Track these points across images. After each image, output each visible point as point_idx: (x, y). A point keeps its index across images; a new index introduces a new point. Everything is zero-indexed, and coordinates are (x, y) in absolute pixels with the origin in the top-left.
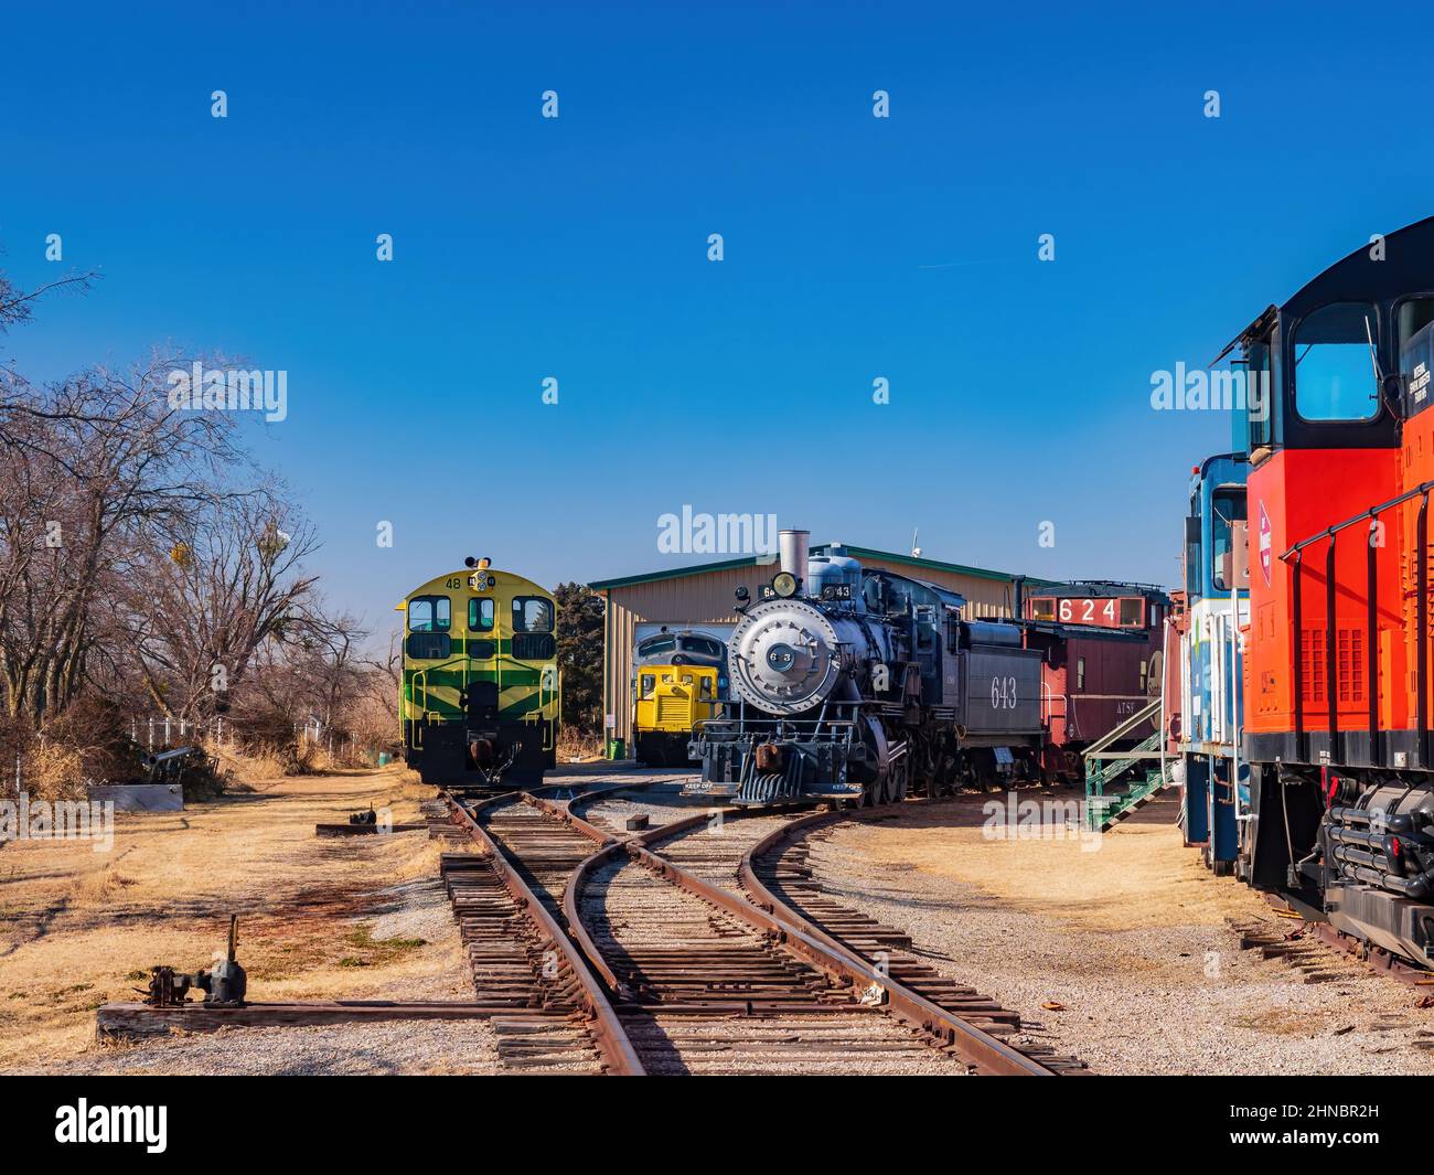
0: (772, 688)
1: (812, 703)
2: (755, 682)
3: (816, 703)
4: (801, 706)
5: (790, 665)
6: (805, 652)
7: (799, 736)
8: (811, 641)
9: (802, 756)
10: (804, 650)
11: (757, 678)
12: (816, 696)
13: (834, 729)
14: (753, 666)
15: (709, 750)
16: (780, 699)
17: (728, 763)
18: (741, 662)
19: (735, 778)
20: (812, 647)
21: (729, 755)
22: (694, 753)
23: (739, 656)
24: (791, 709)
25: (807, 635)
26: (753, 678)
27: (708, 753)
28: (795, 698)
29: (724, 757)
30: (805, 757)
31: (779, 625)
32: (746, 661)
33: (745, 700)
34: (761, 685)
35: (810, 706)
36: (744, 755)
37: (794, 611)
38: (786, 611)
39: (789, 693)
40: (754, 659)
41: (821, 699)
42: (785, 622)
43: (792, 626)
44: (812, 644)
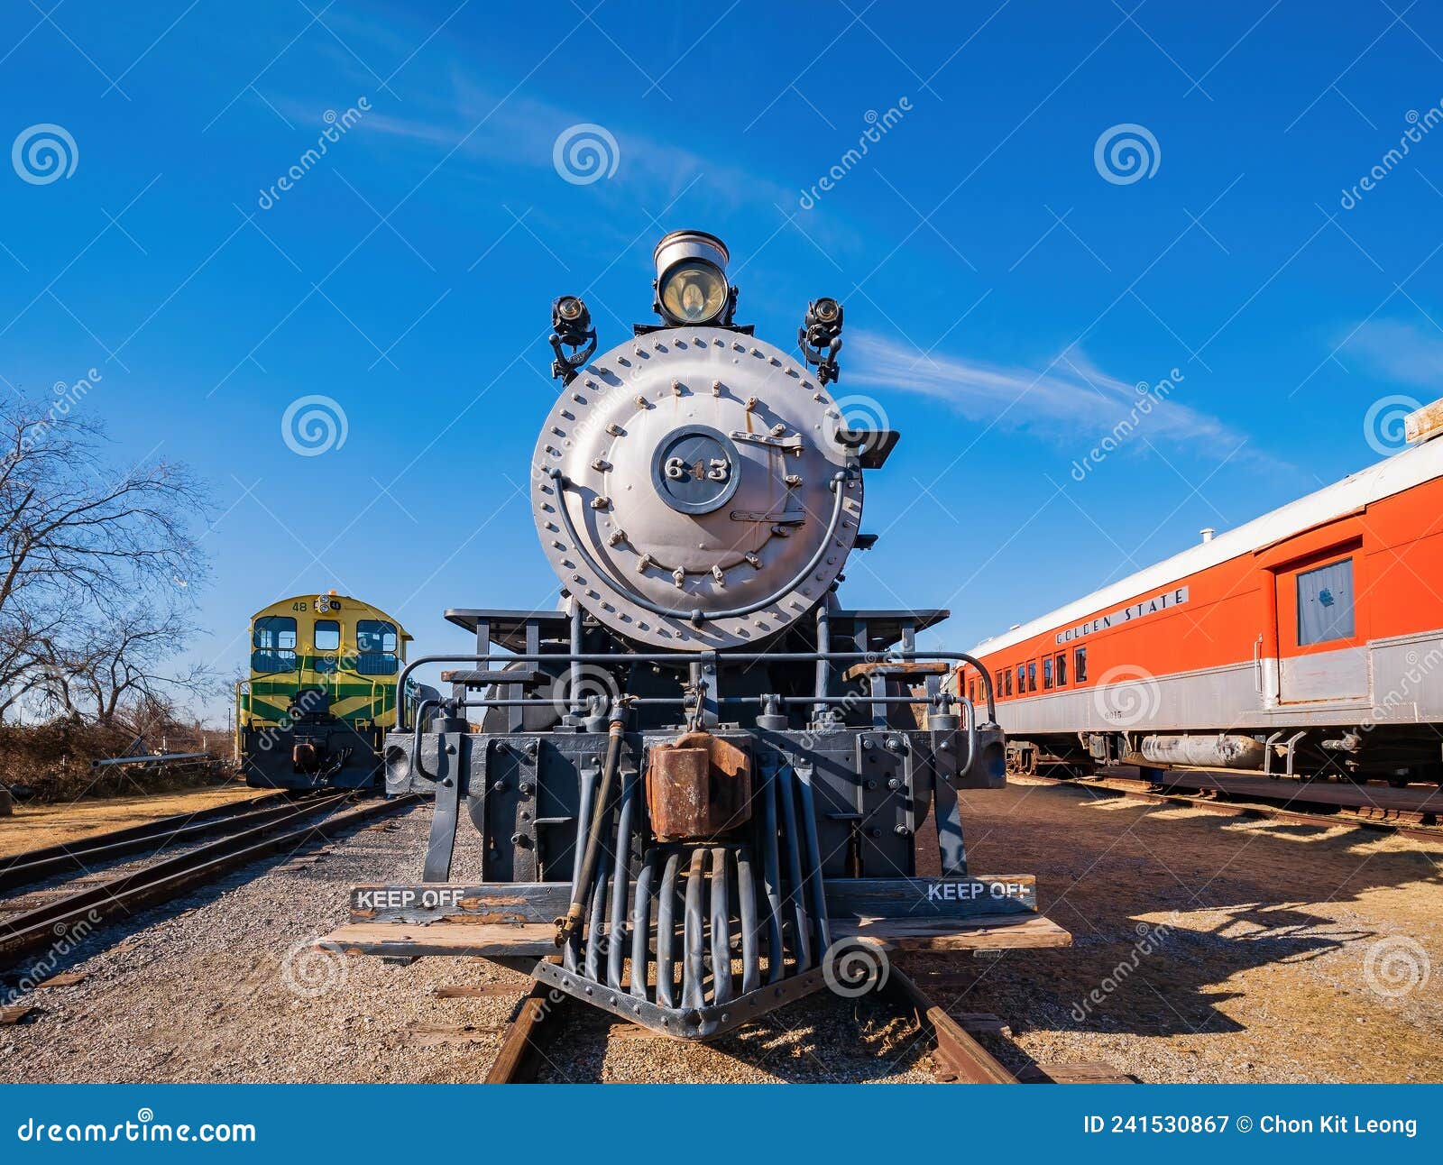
0: (666, 571)
1: (781, 616)
2: (613, 554)
3: (795, 615)
4: (753, 626)
5: (725, 493)
6: (766, 464)
7: (779, 708)
8: (781, 434)
9: (804, 775)
10: (762, 457)
11: (621, 541)
12: (795, 597)
13: (878, 684)
14: (605, 506)
15: (454, 760)
16: (687, 604)
17: (526, 807)
18: (573, 499)
19: (556, 866)
20: (788, 451)
21: (528, 776)
22: (402, 770)
23: (565, 484)
24: (720, 633)
25: (770, 419)
26: (606, 541)
27: (453, 773)
28: (737, 601)
29: (510, 786)
30: (814, 777)
31: (683, 390)
32: (586, 494)
33: (582, 610)
34: (630, 566)
35: (776, 625)
36: (586, 777)
37: (724, 359)
38: (702, 358)
39: (716, 588)
40: (613, 486)
41: (807, 603)
42: (702, 385)
43: (723, 391)
44: (787, 442)
